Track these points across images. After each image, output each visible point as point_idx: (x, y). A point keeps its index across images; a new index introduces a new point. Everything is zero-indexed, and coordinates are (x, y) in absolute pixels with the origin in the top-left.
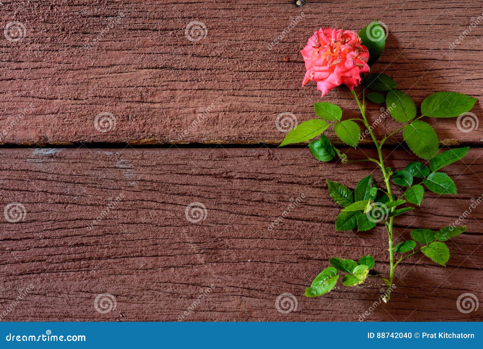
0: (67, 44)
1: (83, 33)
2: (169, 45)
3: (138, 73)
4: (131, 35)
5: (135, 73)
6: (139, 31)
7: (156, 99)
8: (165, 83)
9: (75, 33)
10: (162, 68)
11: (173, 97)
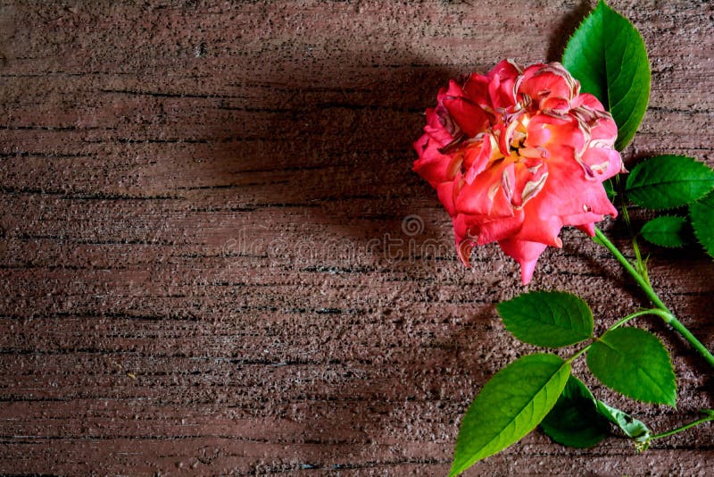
0: (386, 276)
1: (338, 312)
2: (75, 268)
3: (171, 183)
4: (191, 300)
5: (181, 184)
6: (166, 311)
7: (117, 102)
8: (90, 148)
9: (362, 312)
10: (102, 196)
11: (68, 107)
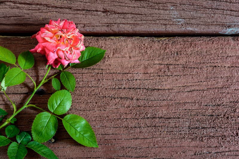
0: (224, 107)
1: (213, 115)
2: (150, 107)
3: (172, 86)
4: (178, 114)
5: (174, 86)
6: (172, 116)
7: (158, 67)
8: (151, 78)
9: (218, 115)
10: (155, 89)
11: (146, 68)
